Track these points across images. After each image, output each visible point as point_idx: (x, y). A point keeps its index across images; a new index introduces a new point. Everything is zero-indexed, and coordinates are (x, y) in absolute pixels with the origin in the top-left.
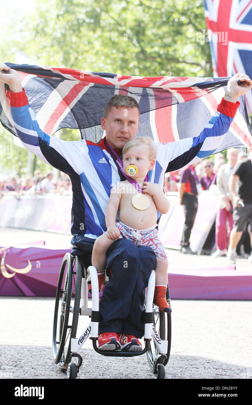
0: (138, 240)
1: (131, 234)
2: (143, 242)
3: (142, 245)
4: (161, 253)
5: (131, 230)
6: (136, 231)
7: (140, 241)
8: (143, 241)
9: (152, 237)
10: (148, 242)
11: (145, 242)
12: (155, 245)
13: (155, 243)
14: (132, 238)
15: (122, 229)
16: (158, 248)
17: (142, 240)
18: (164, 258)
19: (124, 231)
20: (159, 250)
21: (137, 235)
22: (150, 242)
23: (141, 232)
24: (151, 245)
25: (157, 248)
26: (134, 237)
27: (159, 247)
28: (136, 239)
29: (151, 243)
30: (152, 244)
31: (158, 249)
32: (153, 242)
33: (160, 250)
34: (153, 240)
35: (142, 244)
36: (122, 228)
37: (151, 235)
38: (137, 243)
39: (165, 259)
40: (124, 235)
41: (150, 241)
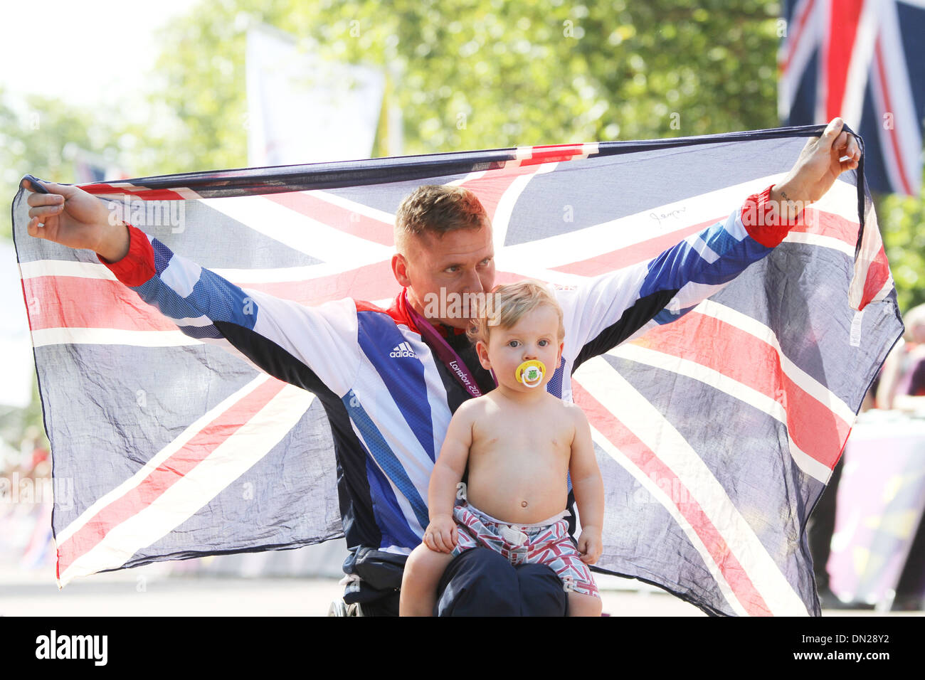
0: (518, 547)
1: (497, 534)
2: (531, 553)
3: (528, 561)
4: (581, 579)
5: (497, 525)
6: (510, 527)
7: (523, 549)
8: (531, 549)
9: (553, 537)
10: (544, 552)
11: (536, 553)
12: (563, 558)
13: (563, 553)
14: (500, 544)
15: (474, 521)
16: (572, 566)
17: (527, 547)
18: (588, 591)
19: (478, 527)
20: (575, 572)
21: (514, 535)
22: (548, 552)
23: (524, 528)
24: (553, 559)
25: (568, 567)
26: (505, 541)
27: (573, 564)
28: (513, 545)
29: (552, 553)
30: (555, 556)
31: (570, 568)
32: (558, 552)
33: (576, 570)
34: (557, 545)
35: (530, 557)
36: (474, 518)
37: (550, 532)
38: (515, 556)
39: (591, 593)
40: (478, 536)
41: (549, 549)
